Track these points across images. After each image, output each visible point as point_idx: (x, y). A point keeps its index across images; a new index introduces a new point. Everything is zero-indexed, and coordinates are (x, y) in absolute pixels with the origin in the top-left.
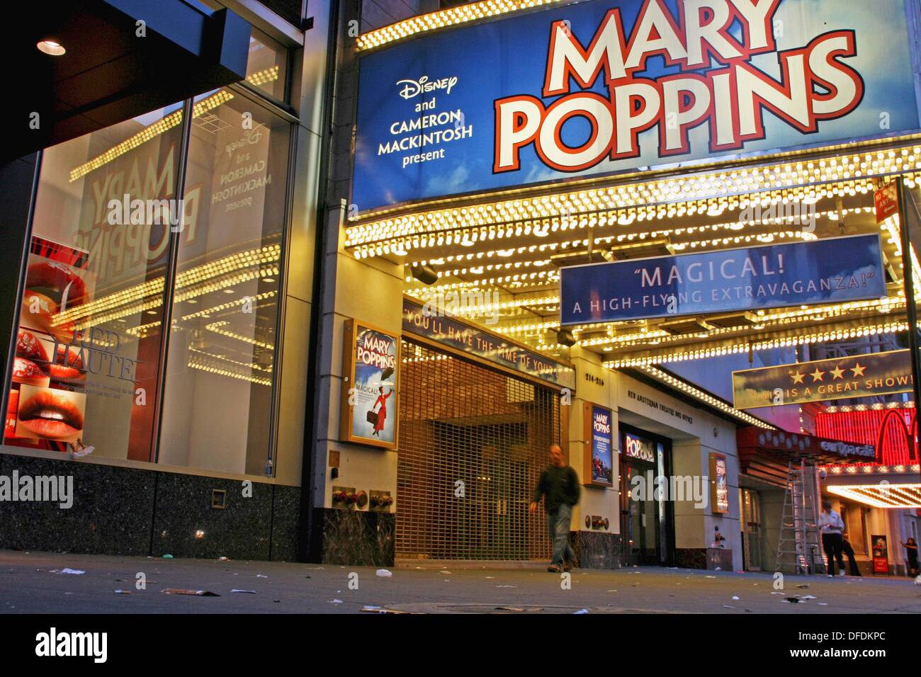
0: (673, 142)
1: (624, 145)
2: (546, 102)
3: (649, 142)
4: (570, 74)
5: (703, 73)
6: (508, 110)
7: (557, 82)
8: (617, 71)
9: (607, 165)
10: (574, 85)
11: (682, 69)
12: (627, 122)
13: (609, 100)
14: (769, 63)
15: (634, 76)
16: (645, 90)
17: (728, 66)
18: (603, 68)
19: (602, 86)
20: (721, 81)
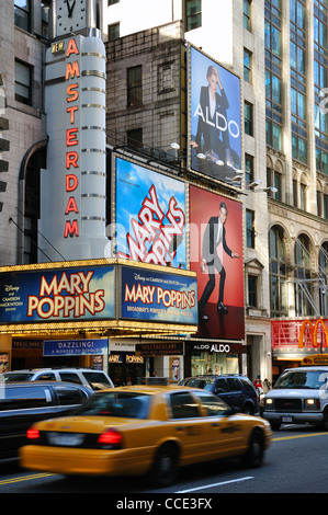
0: (66, 314)
1: (56, 313)
2: (40, 298)
3: (61, 312)
4: (45, 292)
5: (73, 296)
6: (31, 299)
7: (42, 294)
8: (56, 293)
9: (52, 318)
10: (46, 295)
11: (69, 294)
12: (57, 307)
13: (53, 300)
14: (87, 295)
15: (59, 294)
16: (61, 298)
17: (79, 295)
18: (52, 291)
19: (52, 296)
20: (77, 299)
